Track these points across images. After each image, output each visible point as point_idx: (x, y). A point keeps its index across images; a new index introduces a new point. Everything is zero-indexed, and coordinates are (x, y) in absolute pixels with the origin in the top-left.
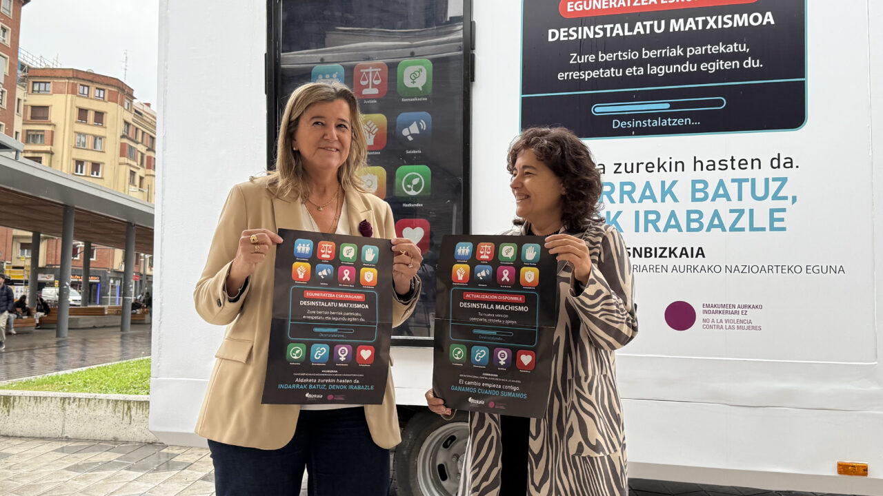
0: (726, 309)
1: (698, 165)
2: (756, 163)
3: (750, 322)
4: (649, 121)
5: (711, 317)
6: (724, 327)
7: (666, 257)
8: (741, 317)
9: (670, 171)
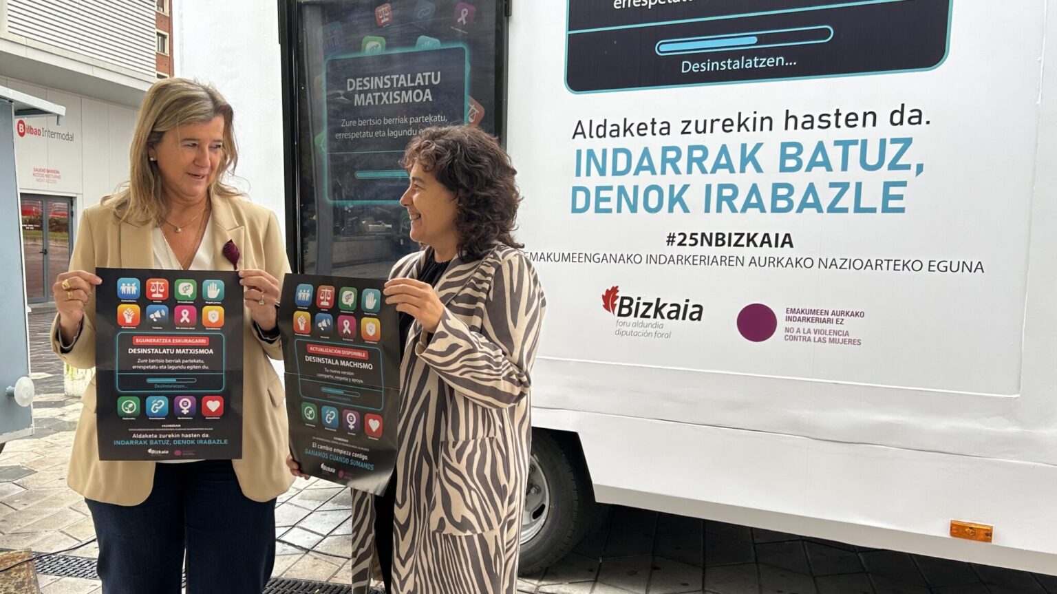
0: (816, 316)
1: (791, 121)
2: (870, 118)
3: (847, 334)
4: (729, 62)
5: (795, 325)
6: (812, 339)
7: (743, 246)
8: (834, 327)
9: (754, 130)
